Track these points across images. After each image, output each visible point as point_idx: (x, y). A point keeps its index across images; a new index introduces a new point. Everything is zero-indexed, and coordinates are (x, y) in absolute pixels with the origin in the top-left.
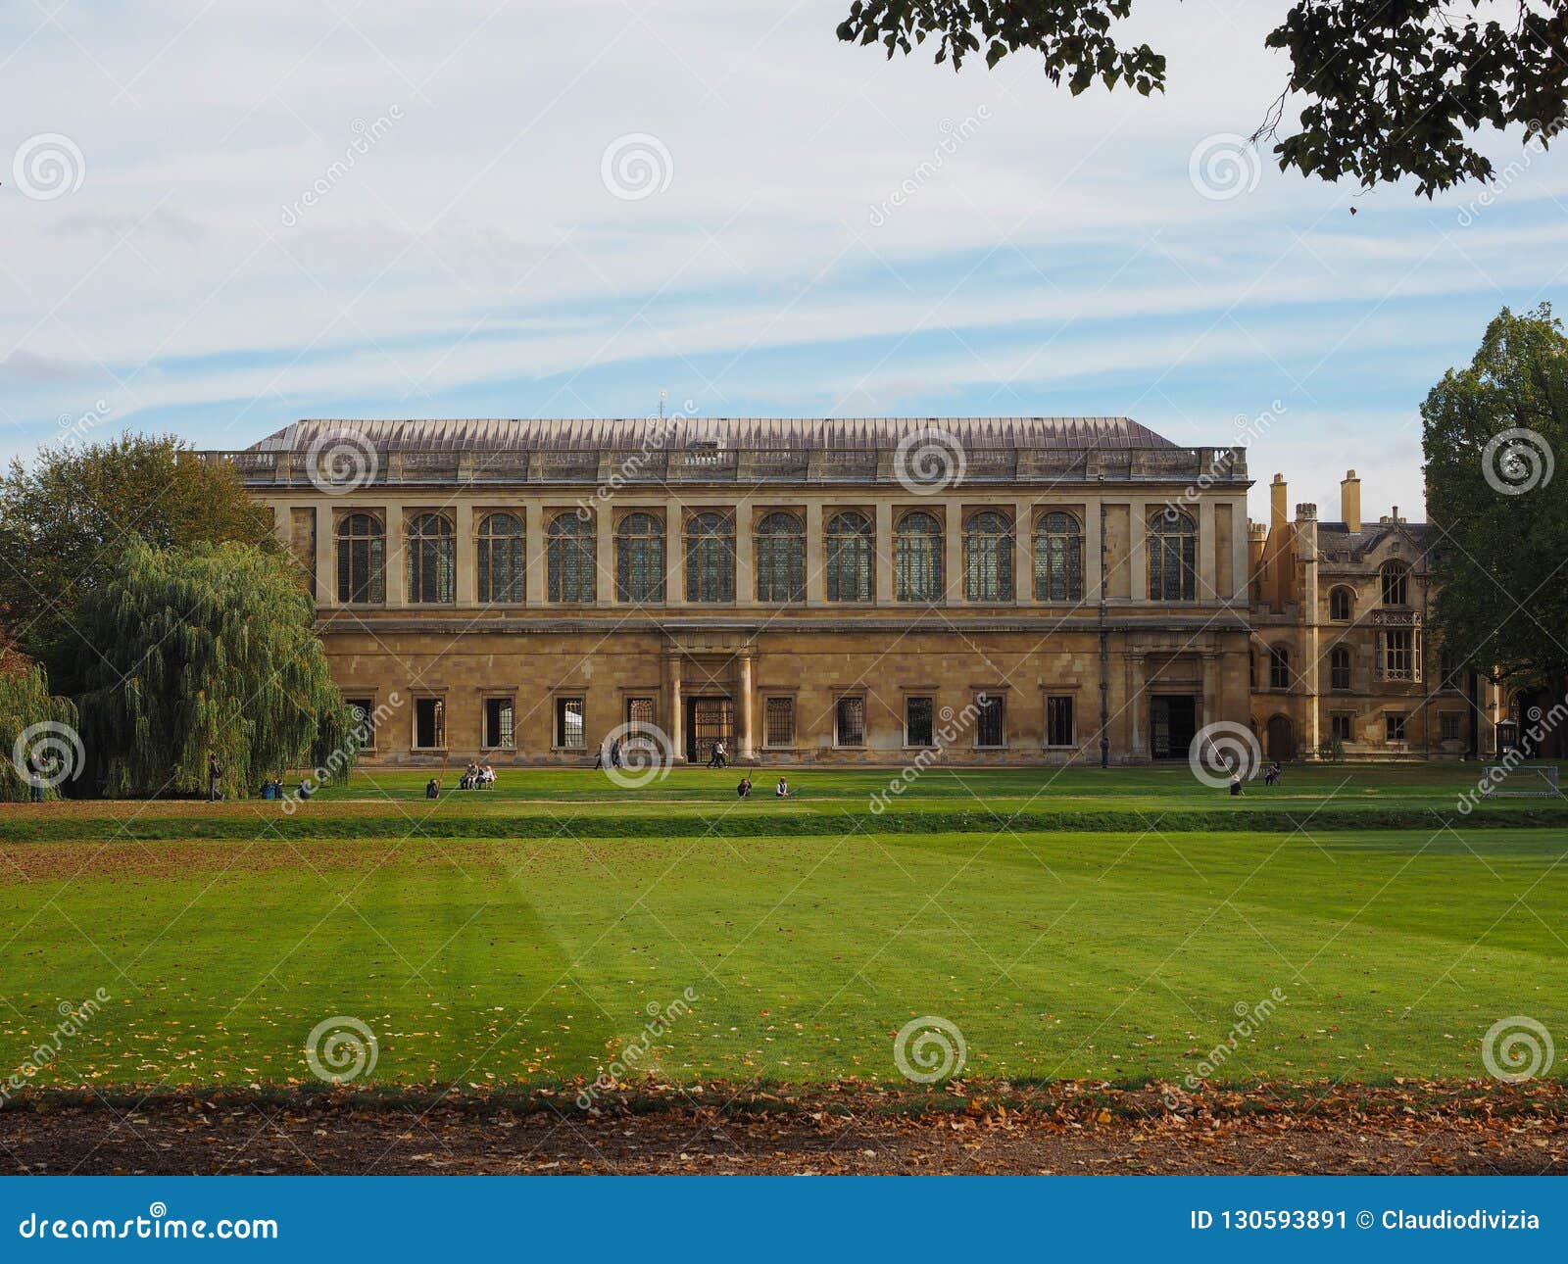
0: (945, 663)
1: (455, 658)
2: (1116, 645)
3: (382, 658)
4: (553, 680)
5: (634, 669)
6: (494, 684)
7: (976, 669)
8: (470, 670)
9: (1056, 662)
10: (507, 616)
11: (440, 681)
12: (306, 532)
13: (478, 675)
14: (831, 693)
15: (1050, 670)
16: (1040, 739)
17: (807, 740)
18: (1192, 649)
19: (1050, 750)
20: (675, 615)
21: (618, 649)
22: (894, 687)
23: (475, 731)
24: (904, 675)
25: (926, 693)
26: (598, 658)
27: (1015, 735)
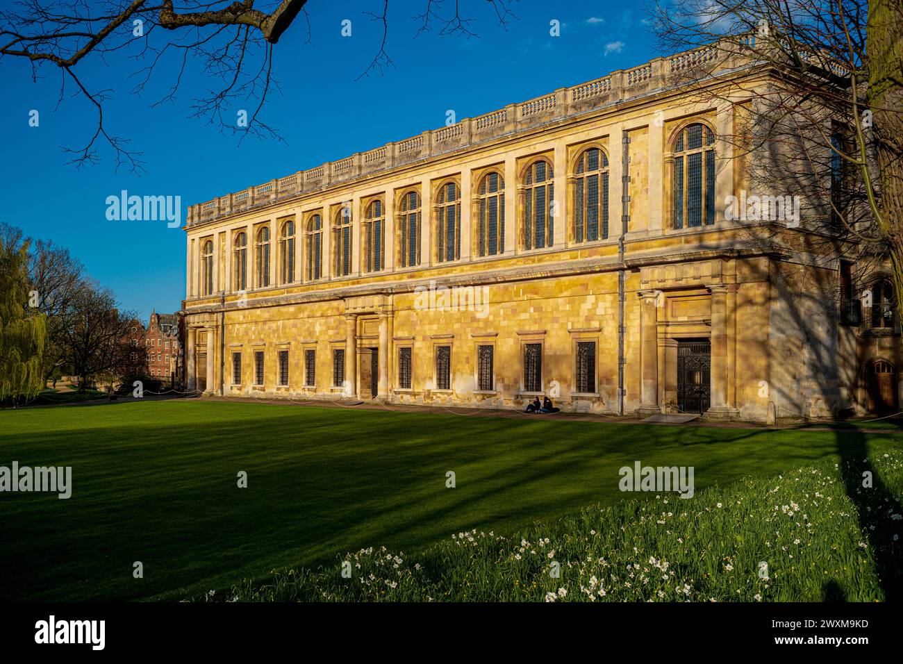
0: (502, 312)
1: (268, 322)
2: (633, 283)
3: (244, 324)
4: (304, 338)
5: (337, 327)
6: (282, 341)
7: (523, 316)
8: (274, 332)
9: (582, 305)
11: (263, 340)
13: (276, 335)
14: (432, 342)
15: (578, 315)
17: (419, 384)
20: (353, 283)
21: (330, 312)
22: (470, 335)
23: (274, 373)
26: (322, 320)
27: (551, 381)
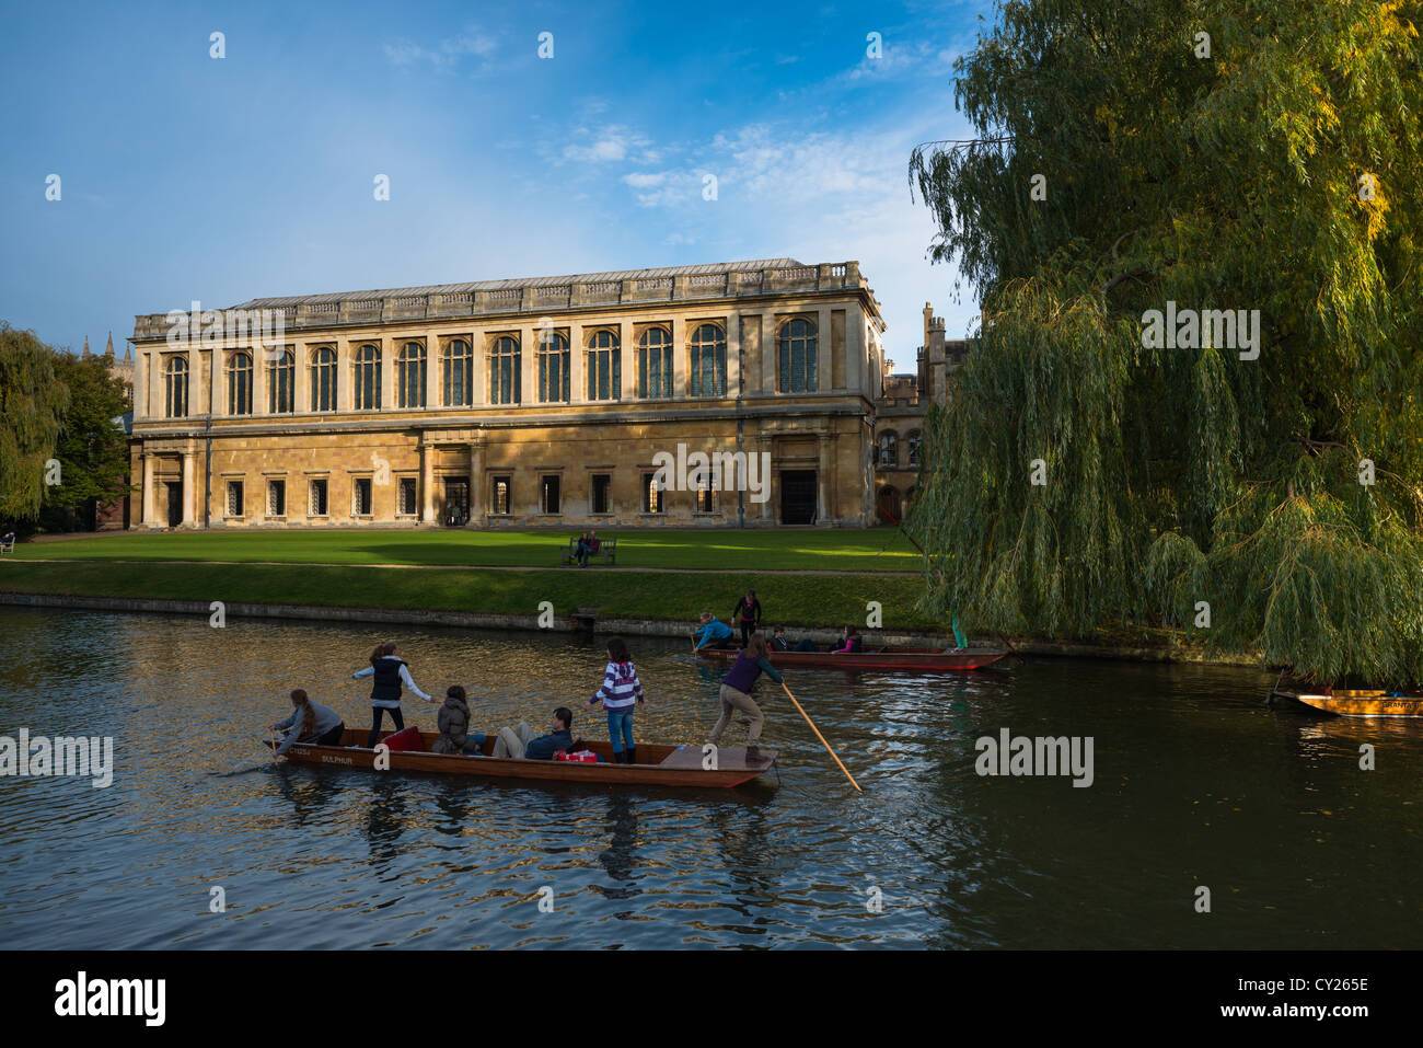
0: (619, 447)
1: (292, 451)
2: (749, 429)
3: (249, 452)
4: (353, 466)
5: (404, 457)
6: (316, 470)
8: (302, 460)
9: (704, 444)
10: (325, 420)
11: (282, 468)
12: (208, 367)
13: (306, 463)
14: (537, 472)
16: (690, 508)
17: (520, 508)
18: (810, 431)
19: (698, 516)
20: (431, 416)
21: (394, 443)
22: (582, 466)
23: (304, 503)
24: (589, 458)
25: (607, 471)
26: (381, 449)
27: (672, 504)
